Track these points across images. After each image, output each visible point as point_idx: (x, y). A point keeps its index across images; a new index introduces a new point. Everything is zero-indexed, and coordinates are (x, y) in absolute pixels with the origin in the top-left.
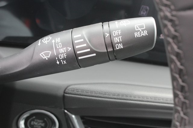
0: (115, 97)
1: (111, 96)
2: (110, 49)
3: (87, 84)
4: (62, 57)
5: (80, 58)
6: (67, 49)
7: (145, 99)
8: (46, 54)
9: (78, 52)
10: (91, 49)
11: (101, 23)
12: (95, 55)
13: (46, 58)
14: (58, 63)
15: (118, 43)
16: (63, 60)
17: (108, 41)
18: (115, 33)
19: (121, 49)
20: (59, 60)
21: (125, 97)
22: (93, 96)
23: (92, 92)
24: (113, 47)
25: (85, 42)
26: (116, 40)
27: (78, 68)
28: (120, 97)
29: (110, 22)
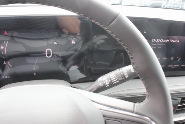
0: (128, 95)
1: (126, 95)
2: (124, 78)
3: (116, 92)
4: (107, 84)
5: (114, 83)
6: (109, 81)
7: (140, 94)
8: (102, 84)
9: (113, 81)
10: (117, 79)
11: (118, 69)
12: (119, 81)
13: (102, 85)
14: (106, 86)
15: (126, 75)
16: (108, 85)
17: (123, 75)
18: (125, 72)
19: (128, 78)
20: (107, 85)
21: (132, 95)
22: (119, 97)
23: (118, 95)
24: (125, 77)
25: (114, 77)
26: (125, 74)
27: (113, 87)
28: (130, 95)
29: (122, 68)
